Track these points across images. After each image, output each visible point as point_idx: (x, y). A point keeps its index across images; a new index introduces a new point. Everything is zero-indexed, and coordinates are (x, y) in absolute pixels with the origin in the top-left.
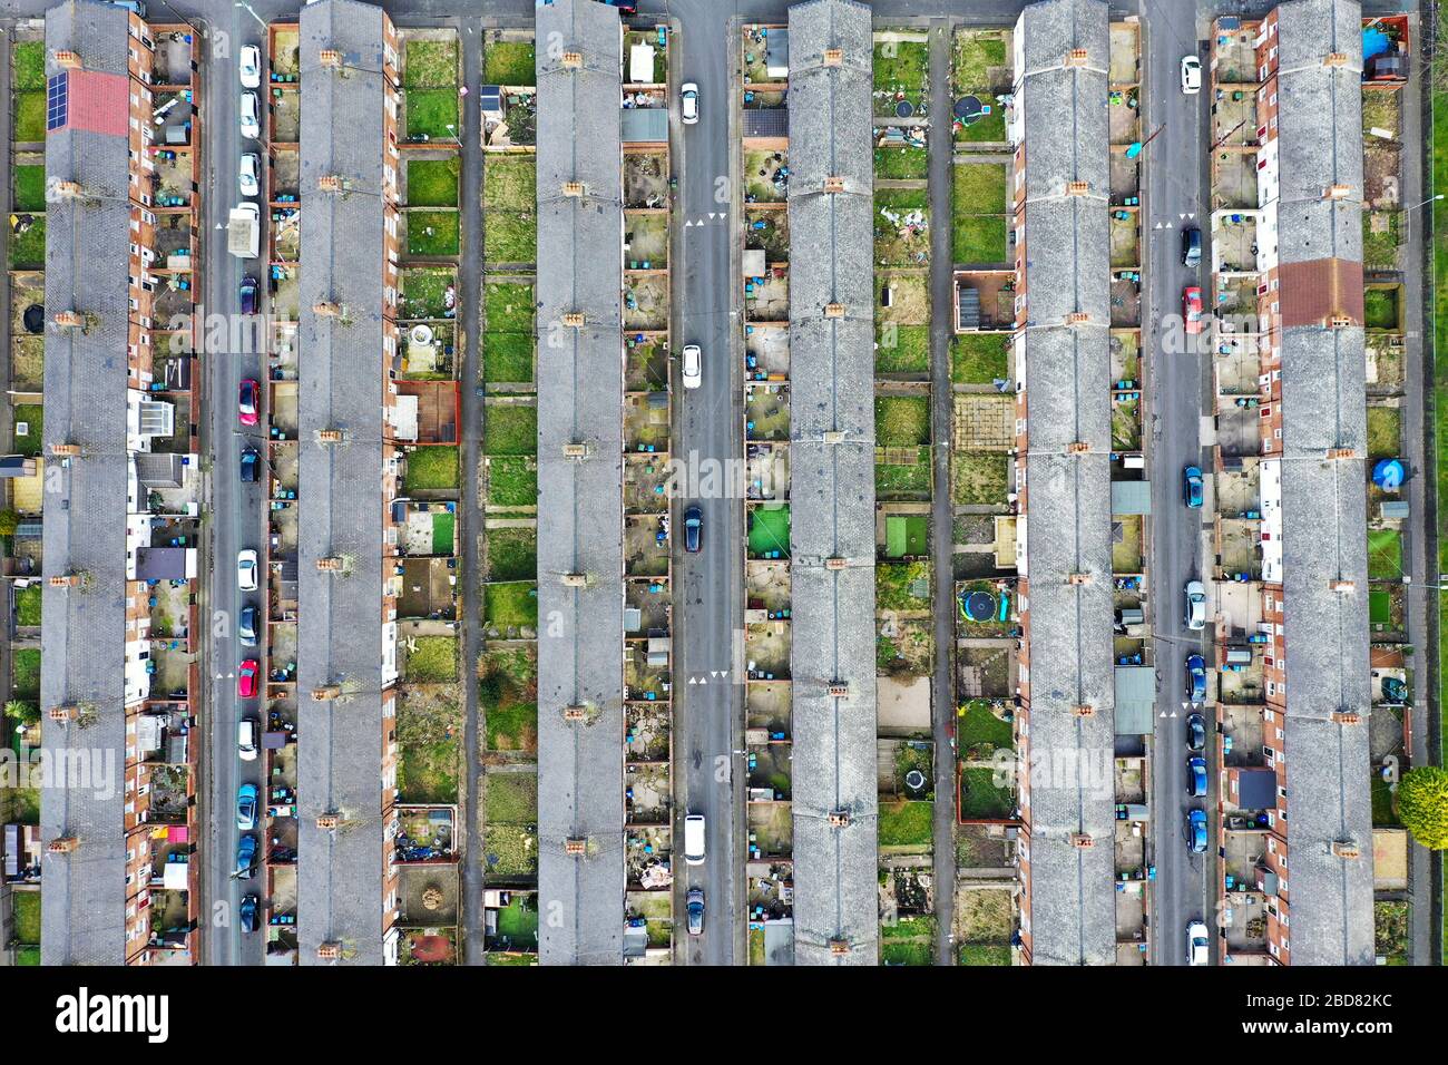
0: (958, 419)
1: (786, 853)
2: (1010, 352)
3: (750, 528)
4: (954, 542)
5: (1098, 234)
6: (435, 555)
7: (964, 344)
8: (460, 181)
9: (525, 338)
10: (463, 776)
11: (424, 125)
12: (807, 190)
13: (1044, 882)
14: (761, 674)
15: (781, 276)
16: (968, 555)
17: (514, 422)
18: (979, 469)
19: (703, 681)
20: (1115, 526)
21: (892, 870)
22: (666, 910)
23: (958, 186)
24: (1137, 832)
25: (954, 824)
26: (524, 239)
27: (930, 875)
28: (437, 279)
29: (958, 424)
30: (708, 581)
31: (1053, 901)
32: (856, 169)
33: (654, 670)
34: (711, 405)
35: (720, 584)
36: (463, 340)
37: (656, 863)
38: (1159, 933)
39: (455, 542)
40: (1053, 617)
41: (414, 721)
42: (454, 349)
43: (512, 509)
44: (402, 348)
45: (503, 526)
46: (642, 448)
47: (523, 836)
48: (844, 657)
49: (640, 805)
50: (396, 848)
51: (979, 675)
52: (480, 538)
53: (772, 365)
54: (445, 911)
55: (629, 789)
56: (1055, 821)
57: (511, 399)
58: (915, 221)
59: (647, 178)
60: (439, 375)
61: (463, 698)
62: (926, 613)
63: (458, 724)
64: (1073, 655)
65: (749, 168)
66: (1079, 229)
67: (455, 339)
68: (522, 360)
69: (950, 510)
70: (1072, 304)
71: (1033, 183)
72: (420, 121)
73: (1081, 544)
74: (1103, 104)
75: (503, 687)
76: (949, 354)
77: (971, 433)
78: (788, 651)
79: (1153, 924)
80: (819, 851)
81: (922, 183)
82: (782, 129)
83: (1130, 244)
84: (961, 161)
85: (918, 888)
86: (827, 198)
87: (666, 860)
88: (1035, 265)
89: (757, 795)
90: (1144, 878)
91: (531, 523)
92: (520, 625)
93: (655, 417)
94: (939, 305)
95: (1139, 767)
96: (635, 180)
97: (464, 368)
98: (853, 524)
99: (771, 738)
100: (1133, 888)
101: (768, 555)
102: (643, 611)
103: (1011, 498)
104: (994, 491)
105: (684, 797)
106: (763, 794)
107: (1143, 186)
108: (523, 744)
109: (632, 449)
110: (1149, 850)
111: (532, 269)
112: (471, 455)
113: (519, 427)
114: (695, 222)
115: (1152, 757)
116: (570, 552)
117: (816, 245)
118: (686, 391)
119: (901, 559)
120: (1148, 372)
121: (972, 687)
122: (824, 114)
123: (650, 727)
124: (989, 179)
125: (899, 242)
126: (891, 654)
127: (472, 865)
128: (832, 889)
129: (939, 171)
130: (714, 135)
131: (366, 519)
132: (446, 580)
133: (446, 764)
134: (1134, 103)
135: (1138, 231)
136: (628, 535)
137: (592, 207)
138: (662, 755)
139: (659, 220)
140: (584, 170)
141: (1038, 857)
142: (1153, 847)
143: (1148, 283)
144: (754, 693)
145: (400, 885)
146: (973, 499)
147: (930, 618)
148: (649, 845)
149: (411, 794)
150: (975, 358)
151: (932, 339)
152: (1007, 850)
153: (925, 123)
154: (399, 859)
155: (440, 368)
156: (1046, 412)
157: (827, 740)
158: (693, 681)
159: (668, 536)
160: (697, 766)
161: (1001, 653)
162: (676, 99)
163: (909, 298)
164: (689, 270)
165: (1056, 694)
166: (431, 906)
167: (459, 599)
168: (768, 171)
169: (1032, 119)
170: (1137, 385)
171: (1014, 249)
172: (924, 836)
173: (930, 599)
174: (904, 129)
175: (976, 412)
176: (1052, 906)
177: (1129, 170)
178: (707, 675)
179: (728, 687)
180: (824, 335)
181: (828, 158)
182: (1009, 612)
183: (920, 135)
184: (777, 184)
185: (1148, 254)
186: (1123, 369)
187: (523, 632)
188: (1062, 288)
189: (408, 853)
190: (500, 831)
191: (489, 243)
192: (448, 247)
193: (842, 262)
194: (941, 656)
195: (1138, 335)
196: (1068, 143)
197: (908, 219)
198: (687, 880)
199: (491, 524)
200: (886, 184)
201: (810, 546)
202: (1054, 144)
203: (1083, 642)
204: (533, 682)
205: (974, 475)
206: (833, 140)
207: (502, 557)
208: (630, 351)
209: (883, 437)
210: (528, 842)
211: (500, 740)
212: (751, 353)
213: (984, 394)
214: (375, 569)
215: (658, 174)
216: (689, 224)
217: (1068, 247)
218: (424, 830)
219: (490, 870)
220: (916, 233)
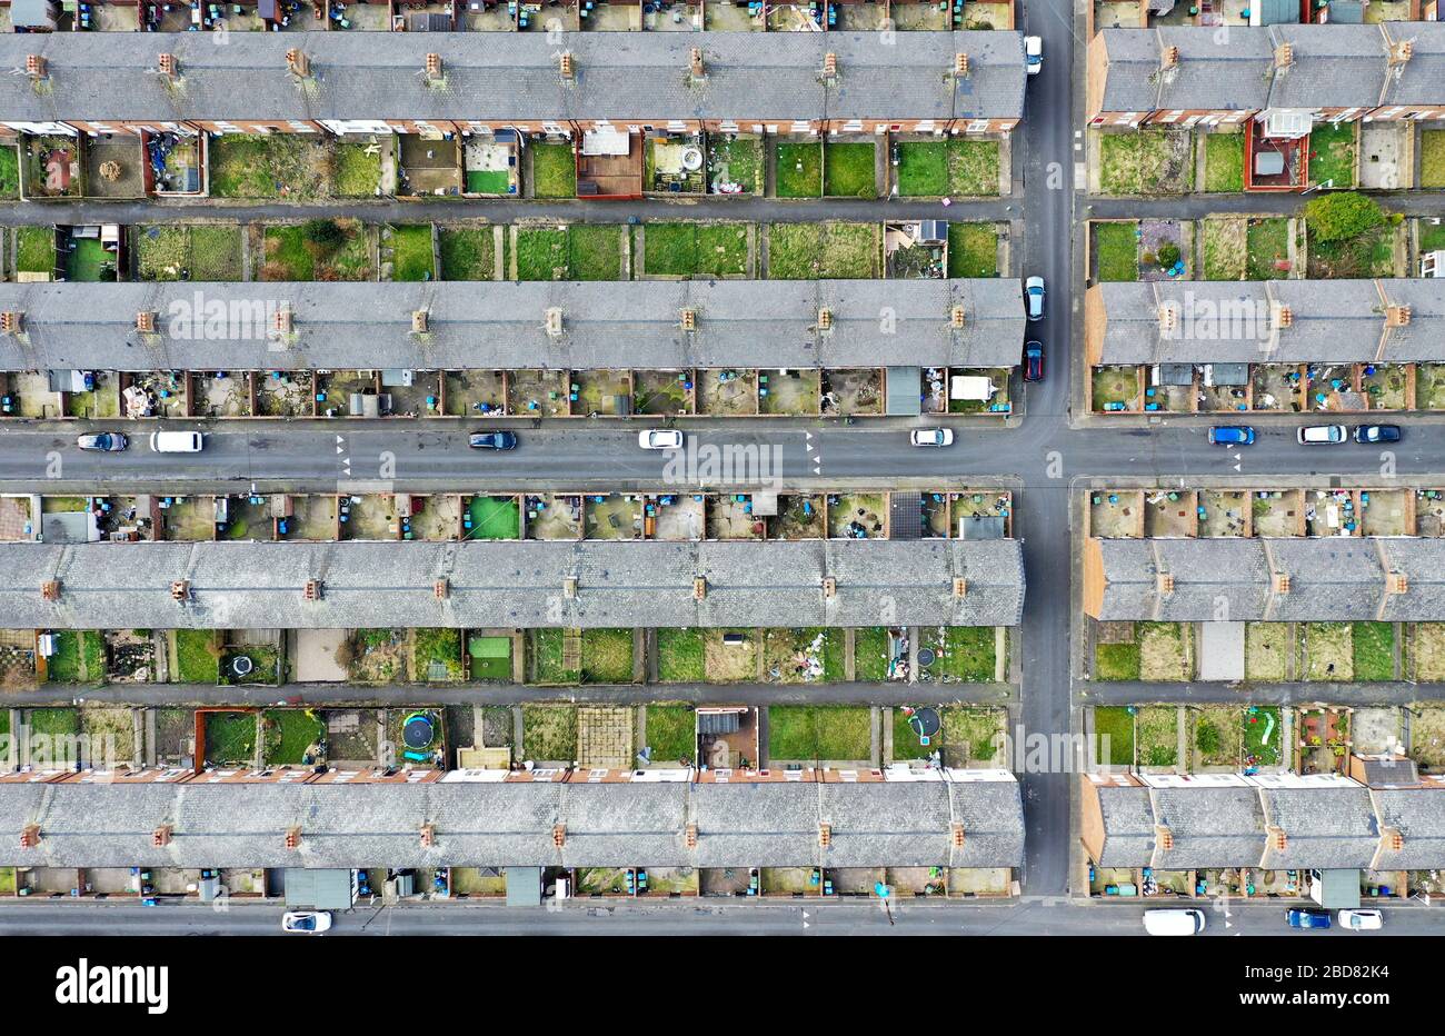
0: (610, 711)
1: (165, 534)
2: (678, 764)
3: (497, 499)
4: (485, 706)
5: (784, 856)
6: (465, 173)
7: (687, 717)
8: (853, 198)
9: (690, 266)
10: (237, 204)
11: (911, 161)
12: (829, 559)
13: (128, 797)
14: (345, 510)
15: (754, 531)
16: (472, 720)
17: (603, 256)
18: (558, 732)
19: (339, 450)
20: (495, 870)
21: (152, 641)
22: (104, 412)
23: (847, 712)
24: (191, 888)
25: (199, 704)
26: (793, 265)
27: (147, 680)
28: (751, 174)
29: (604, 710)
30: (441, 455)
31: (107, 805)
32: (850, 610)
33: (348, 400)
34: (623, 459)
35: (439, 468)
36: (689, 202)
37: (152, 402)
38: (92, 909)
39: (477, 195)
40: (393, 808)
41: (293, 151)
42: (677, 194)
43: (514, 253)
44: (680, 138)
45: (496, 244)
46: (575, 388)
47: (178, 265)
48: (349, 596)
49: (210, 385)
50: (162, 134)
51: (350, 730)
52: (484, 220)
53: (663, 522)
54: (100, 184)
55: (225, 374)
56: (187, 808)
57: (627, 251)
58: (812, 668)
59: (856, 393)
60: (651, 177)
61: (318, 202)
62: (413, 676)
63: (290, 197)
64: (352, 828)
65: (866, 497)
66: (785, 837)
67: (691, 194)
68: (668, 263)
69: (517, 702)
70: (709, 830)
71: (837, 790)
72: (915, 157)
73: (466, 837)
74: (917, 861)
75: (328, 245)
76: (676, 702)
77: (596, 724)
78: (371, 536)
79: (102, 903)
80: (153, 569)
81: (851, 675)
82: (899, 534)
83: (788, 886)
84: (873, 715)
85: (133, 668)
86: (819, 580)
87: (154, 412)
88: (754, 792)
89: (220, 506)
90: (143, 895)
91: (499, 275)
92: (394, 261)
93: (608, 401)
94: (726, 691)
95: (256, 890)
96: (854, 380)
97: (660, 202)
98: (486, 606)
99: (280, 520)
100: (135, 883)
101: (467, 517)
102: (409, 388)
103: (529, 764)
104: (537, 747)
105: (220, 430)
106: (221, 511)
107: (846, 899)
108: (271, 265)
109: (575, 377)
110: (174, 900)
111: (761, 274)
112: (569, 210)
113: (600, 260)
114: (810, 442)
115: (268, 904)
116: (452, 317)
117: (771, 570)
118: (637, 433)
119: (467, 652)
120: (656, 904)
121: (337, 723)
122: (906, 578)
123: (291, 396)
124: (855, 743)
125: (790, 651)
126: (370, 642)
127: (148, 212)
128: (113, 584)
129: (863, 692)
130: (901, 463)
131: (488, 103)
132: (439, 184)
133: (250, 185)
134: (929, 890)
135: (800, 894)
136: (488, 373)
137: (811, 338)
138: (261, 408)
139: (812, 406)
140: (847, 330)
141: (153, 790)
142: (177, 904)
143: (746, 904)
144: (328, 502)
145: (125, 138)
146: (528, 726)
147: (407, 681)
148: (170, 394)
149: (219, 149)
150: (672, 728)
151: (691, 684)
152: (174, 757)
153: (913, 678)
154: (151, 136)
155: (658, 178)
156: (604, 802)
157: (264, 579)
158: (340, 440)
159: (486, 415)
160: (254, 444)
161: (372, 753)
162: (937, 422)
163: (732, 661)
164: (761, 436)
165: (315, 811)
166: (103, 170)
167: (418, 199)
168: (864, 517)
169: (903, 788)
170: (641, 892)
171: (782, 768)
172: (187, 674)
173: (426, 682)
174: (905, 656)
175: (617, 729)
176: (101, 804)
177: (863, 886)
178: (346, 454)
179: (333, 476)
180: (679, 576)
181: (859, 583)
182: (414, 761)
183: (899, 674)
184: (849, 527)
185: (775, 903)
186: (660, 878)
187: (387, 265)
188: (725, 819)
189: (156, 146)
190: (181, 241)
191: (788, 229)
192: (785, 185)
193: (753, 596)
194: (369, 693)
195: (692, 894)
196: (873, 826)
197: (814, 661)
198: (137, 433)
199: (498, 231)
200: (849, 638)
201: (463, 563)
202: (873, 812)
203: (364, 838)
204: (335, 277)
205: (553, 726)
206: (876, 587)
207: (464, 244)
208: (676, 375)
209: (591, 635)
210: (172, 270)
211: (275, 241)
212: (675, 500)
213: (634, 738)
214: (436, 113)
215: (860, 404)
216: (809, 436)
217: (767, 826)
218: (181, 161)
219: (142, 230)
220: (800, 669)
